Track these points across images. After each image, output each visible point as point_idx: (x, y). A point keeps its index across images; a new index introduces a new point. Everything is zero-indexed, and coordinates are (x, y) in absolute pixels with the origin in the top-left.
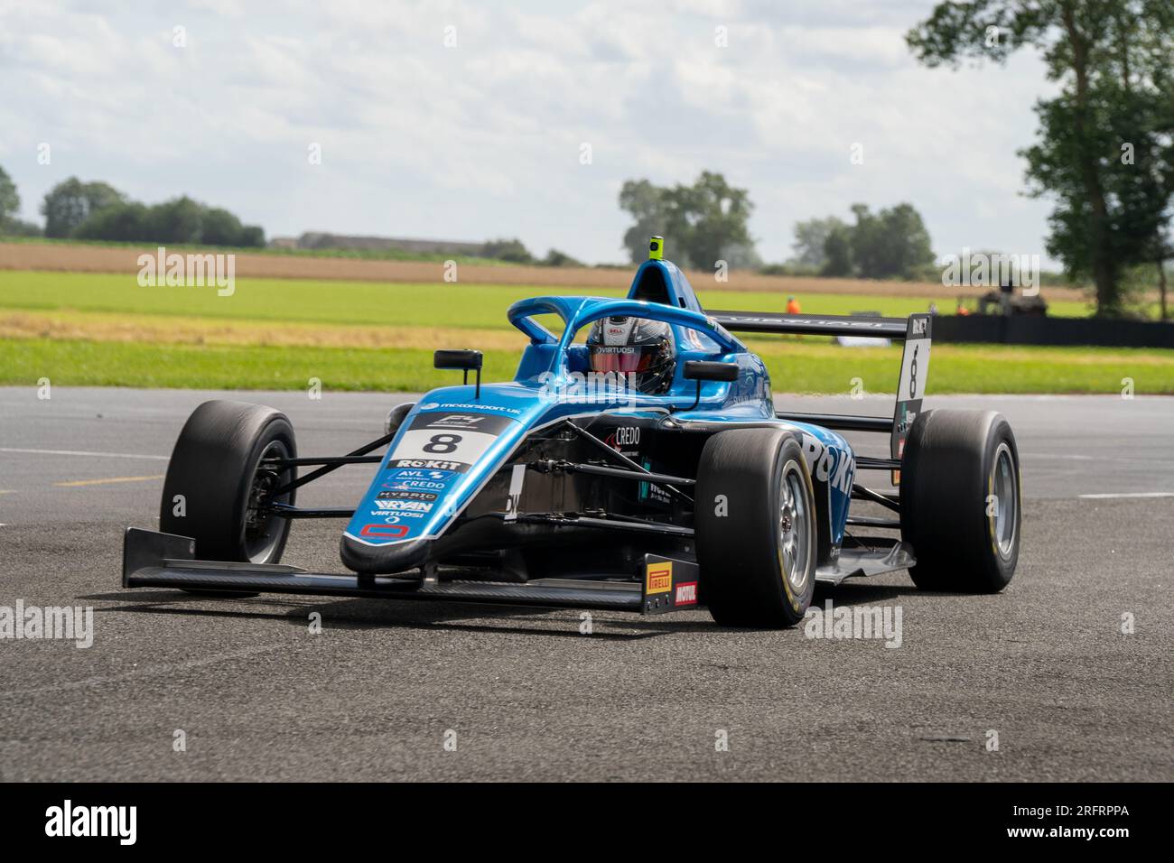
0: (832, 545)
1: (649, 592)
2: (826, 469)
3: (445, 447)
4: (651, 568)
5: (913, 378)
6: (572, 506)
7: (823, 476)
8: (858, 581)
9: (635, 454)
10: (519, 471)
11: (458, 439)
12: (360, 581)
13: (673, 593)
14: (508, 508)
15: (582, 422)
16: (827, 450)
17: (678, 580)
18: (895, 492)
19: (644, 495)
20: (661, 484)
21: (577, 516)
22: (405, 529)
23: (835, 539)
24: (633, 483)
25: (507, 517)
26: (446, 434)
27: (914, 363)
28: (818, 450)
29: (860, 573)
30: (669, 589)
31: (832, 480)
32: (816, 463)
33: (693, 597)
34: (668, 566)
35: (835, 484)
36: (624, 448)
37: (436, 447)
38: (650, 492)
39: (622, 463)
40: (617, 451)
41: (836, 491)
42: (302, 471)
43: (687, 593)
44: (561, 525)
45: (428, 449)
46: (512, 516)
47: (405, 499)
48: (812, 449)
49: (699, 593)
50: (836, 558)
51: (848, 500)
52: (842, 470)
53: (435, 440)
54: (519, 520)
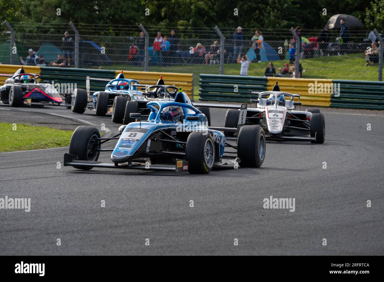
0: (220, 158)
1: (177, 167)
2: (218, 140)
3: (133, 136)
4: (178, 162)
5: (242, 119)
6: (161, 149)
7: (218, 142)
8: (226, 165)
9: (175, 137)
10: (149, 141)
11: (136, 134)
12: (115, 165)
13: (183, 167)
14: (147, 149)
15: (163, 130)
16: (219, 136)
17: (184, 165)
18: (237, 145)
19: (177, 146)
20: (181, 144)
21: (162, 151)
22: (125, 153)
23: (221, 156)
24: (175, 144)
25: (147, 151)
26: (134, 133)
27: (243, 115)
28: (217, 136)
29: (226, 164)
30: (182, 166)
31: (220, 143)
32: (216, 139)
33: (187, 168)
34: (181, 161)
35: (221, 144)
36: (173, 136)
37: (131, 136)
38: (179, 146)
39: (172, 139)
40: (171, 136)
41: (221, 145)
42: (102, 141)
43: (186, 167)
44: (158, 153)
45: (130, 136)
46: (148, 151)
47: (125, 147)
48: (215, 136)
49: (189, 167)
50: (221, 160)
51: (224, 148)
52: (222, 141)
53: (131, 134)
54: (149, 152)
